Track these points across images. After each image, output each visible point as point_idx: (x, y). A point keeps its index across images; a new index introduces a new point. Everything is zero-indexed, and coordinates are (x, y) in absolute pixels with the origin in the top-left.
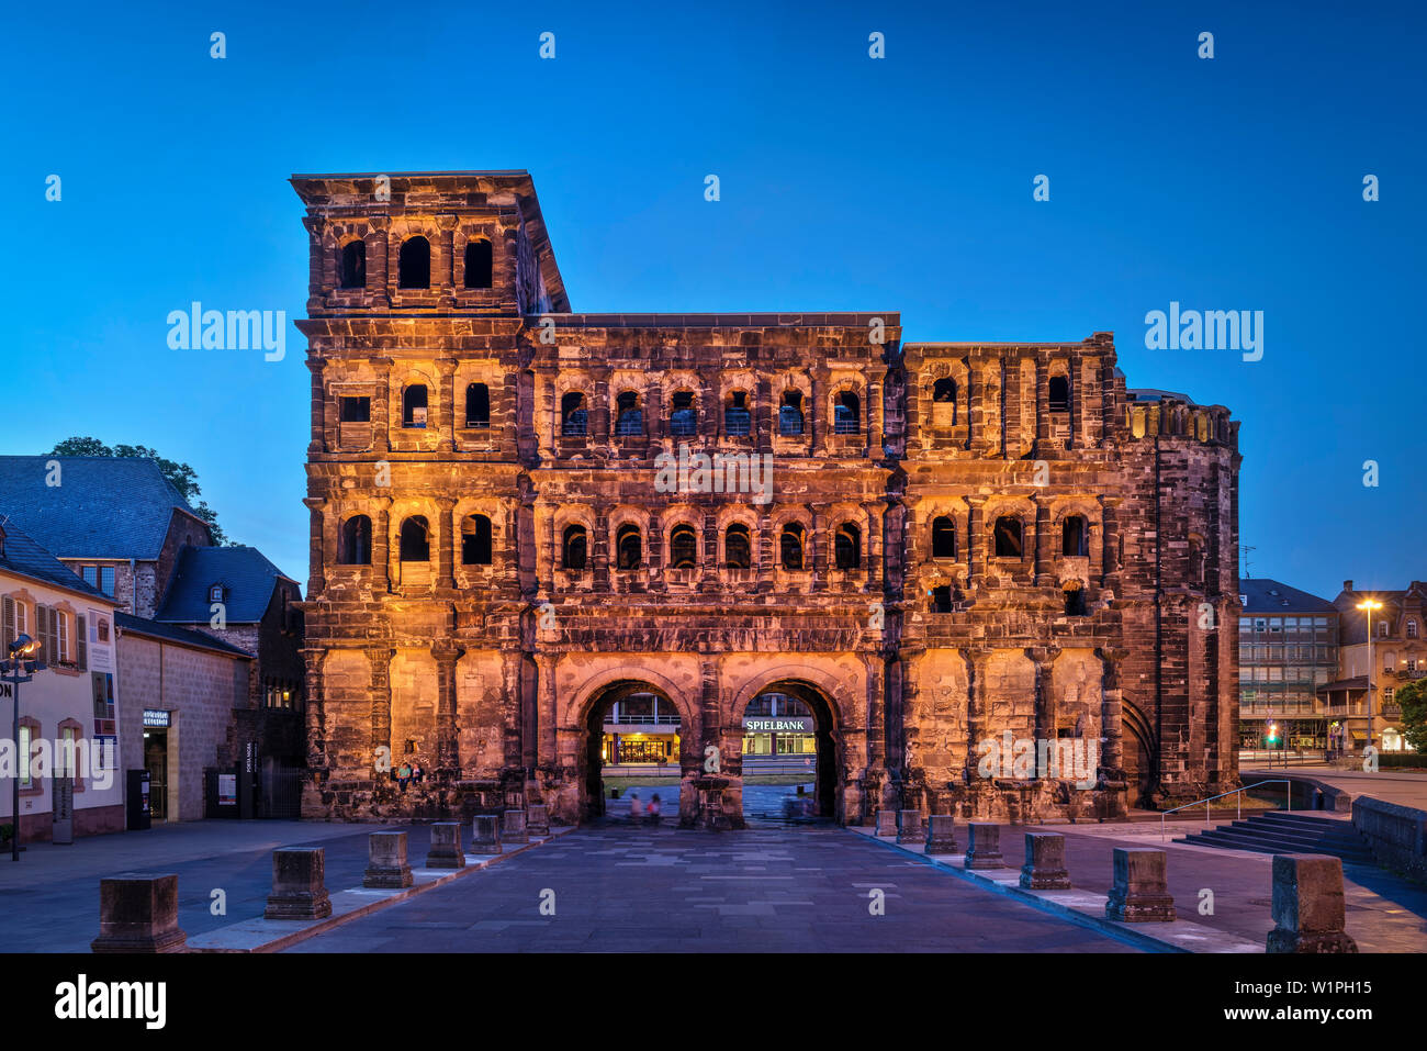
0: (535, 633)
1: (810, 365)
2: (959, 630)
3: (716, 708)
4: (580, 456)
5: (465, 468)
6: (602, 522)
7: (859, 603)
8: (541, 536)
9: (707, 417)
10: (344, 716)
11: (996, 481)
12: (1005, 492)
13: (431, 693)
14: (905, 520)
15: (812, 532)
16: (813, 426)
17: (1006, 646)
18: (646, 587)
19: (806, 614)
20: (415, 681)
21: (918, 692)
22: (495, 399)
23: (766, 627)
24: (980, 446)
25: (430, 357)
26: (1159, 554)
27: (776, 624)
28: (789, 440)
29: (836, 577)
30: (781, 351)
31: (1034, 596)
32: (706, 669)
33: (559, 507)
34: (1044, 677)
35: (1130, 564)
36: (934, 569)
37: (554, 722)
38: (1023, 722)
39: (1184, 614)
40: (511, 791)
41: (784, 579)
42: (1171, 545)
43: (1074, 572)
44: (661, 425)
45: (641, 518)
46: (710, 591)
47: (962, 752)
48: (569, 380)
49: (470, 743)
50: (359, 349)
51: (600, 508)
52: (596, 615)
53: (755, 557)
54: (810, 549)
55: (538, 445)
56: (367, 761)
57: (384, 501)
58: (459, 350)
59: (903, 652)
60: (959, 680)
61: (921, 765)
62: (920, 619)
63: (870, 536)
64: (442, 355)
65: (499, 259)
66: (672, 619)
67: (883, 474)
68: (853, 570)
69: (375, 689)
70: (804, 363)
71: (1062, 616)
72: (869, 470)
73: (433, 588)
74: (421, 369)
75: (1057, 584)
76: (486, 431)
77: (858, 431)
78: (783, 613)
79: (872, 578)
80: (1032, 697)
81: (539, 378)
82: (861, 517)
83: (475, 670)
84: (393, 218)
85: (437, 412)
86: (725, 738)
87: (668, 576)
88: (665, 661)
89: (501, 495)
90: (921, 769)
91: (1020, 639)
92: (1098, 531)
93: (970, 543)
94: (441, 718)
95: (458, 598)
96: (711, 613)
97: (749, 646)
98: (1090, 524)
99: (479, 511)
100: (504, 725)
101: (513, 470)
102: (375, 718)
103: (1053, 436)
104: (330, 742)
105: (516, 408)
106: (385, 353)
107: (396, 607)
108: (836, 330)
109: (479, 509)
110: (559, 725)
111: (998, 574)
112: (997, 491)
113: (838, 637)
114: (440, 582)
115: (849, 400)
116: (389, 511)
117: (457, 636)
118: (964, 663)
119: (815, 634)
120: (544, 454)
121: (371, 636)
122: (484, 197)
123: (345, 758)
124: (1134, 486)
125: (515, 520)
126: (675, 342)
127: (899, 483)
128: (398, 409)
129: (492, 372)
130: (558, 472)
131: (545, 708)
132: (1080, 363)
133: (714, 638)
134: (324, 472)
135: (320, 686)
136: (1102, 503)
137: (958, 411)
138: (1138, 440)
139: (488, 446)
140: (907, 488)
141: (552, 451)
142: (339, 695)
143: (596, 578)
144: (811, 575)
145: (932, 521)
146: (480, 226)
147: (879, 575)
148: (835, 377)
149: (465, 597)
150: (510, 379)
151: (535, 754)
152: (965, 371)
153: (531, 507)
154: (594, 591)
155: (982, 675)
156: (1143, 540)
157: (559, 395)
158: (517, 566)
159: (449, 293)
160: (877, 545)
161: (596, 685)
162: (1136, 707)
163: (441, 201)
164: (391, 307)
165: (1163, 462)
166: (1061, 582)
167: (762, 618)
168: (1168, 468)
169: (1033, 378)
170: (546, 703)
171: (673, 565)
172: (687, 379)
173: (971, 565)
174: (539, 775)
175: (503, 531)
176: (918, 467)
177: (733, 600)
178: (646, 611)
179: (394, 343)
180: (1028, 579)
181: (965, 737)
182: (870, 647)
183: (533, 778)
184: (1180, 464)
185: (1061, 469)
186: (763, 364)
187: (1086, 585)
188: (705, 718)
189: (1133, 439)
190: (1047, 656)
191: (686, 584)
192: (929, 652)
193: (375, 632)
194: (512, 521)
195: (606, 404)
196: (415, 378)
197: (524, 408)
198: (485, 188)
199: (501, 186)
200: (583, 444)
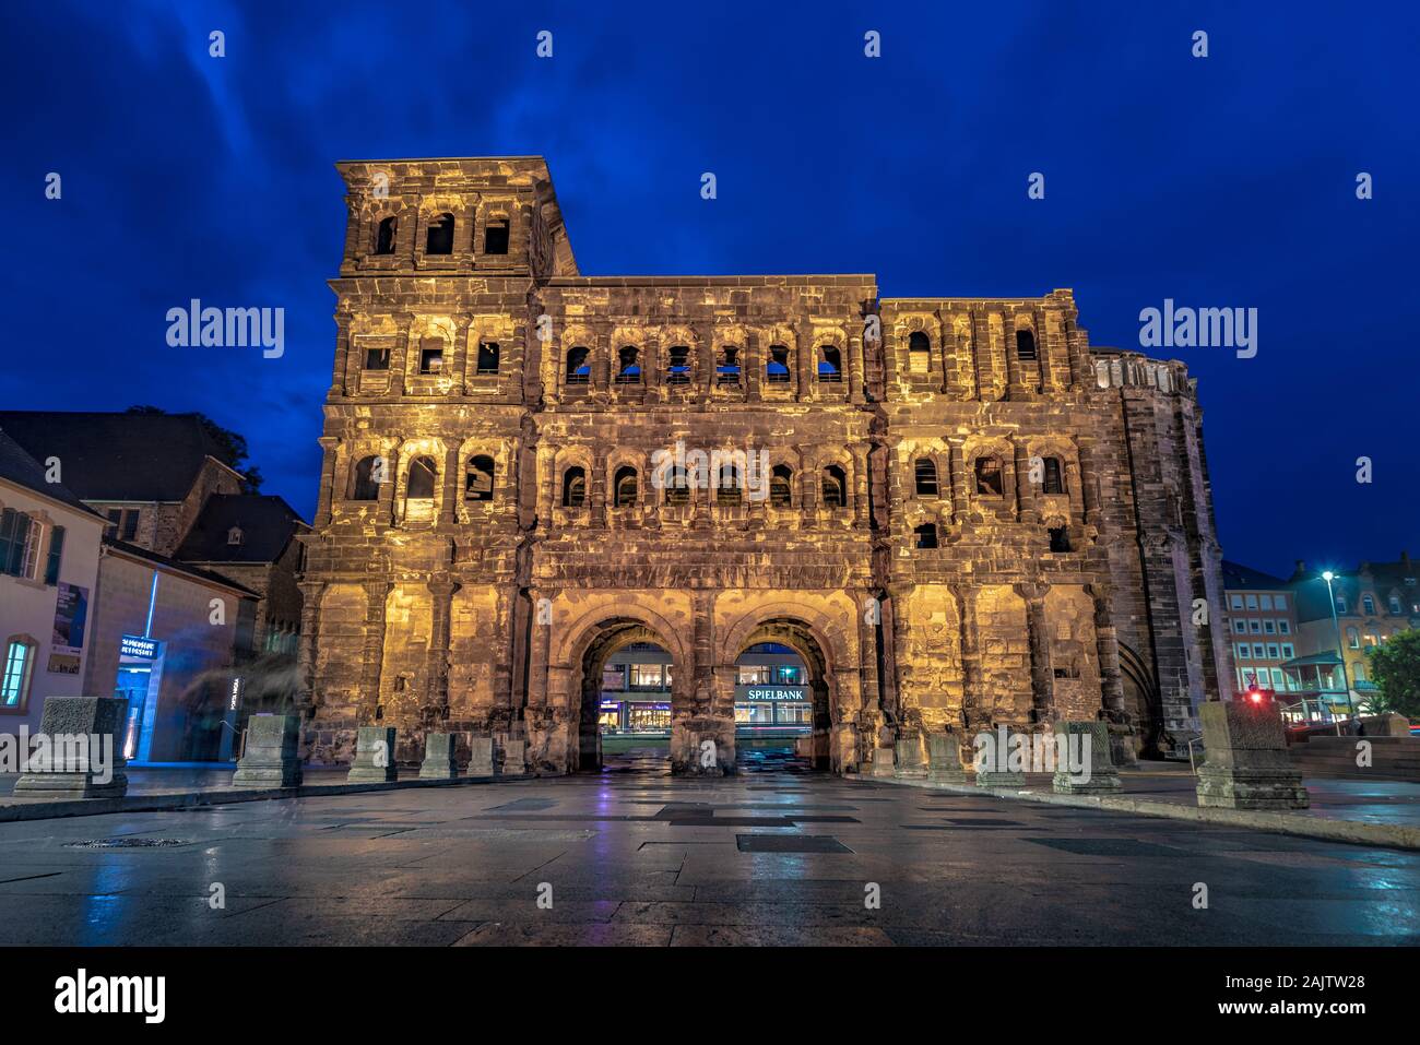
0: (531, 569)
1: (794, 321)
2: (947, 565)
3: (708, 646)
4: (581, 402)
5: (473, 409)
6: (600, 462)
7: (847, 540)
8: (542, 476)
9: (700, 367)
10: (337, 651)
11: (974, 422)
12: (982, 433)
13: (425, 628)
14: (888, 459)
15: (800, 472)
16: (798, 375)
17: (995, 582)
18: (640, 524)
19: (795, 550)
20: (410, 616)
21: (909, 628)
22: (505, 349)
23: (756, 563)
24: (957, 389)
25: (446, 312)
26: (1135, 497)
27: (766, 561)
28: (777, 388)
29: (823, 515)
30: (767, 309)
31: (1019, 533)
32: (697, 605)
33: (560, 448)
34: (1034, 613)
35: (1109, 506)
36: (919, 506)
37: (547, 660)
38: (1018, 660)
39: (1167, 555)
40: (497, 730)
41: (774, 517)
42: (1147, 487)
43: (1054, 510)
44: (658, 374)
45: (637, 459)
46: (702, 528)
47: (957, 692)
48: (575, 334)
49: (460, 680)
50: (384, 305)
51: (599, 447)
52: (591, 550)
53: (746, 497)
54: (799, 488)
55: (543, 392)
56: (355, 699)
57: (395, 441)
58: (470, 307)
59: (892, 587)
60: (950, 617)
61: (916, 706)
62: (907, 554)
63: (855, 476)
64: (458, 310)
65: (515, 230)
66: (665, 555)
67: (865, 417)
68: (839, 509)
69: (369, 623)
70: (789, 318)
71: (1047, 551)
72: (852, 414)
73: (435, 524)
74: (439, 325)
75: (1040, 521)
76: (495, 377)
77: (839, 380)
78: (773, 550)
79: (858, 516)
80: (1026, 635)
81: (546, 335)
82: (846, 458)
83: (470, 605)
84: (424, 197)
85: (451, 360)
86: (717, 677)
87: (662, 514)
88: (658, 597)
89: (504, 435)
90: (916, 710)
91: (1007, 574)
92: (1074, 469)
93: (952, 480)
94: (433, 653)
95: (458, 532)
96: (704, 549)
97: (740, 582)
98: (1066, 464)
99: (483, 451)
100: (495, 660)
101: (517, 411)
102: (366, 653)
103: (1024, 381)
104: (321, 678)
105: (524, 357)
106: (407, 308)
107: (398, 540)
108: (816, 289)
109: (484, 448)
110: (551, 663)
111: (981, 511)
112: (974, 432)
113: (828, 573)
114: (441, 518)
115: (832, 355)
116: (400, 450)
117: (455, 570)
118: (954, 599)
119: (804, 570)
120: (549, 400)
121: (371, 570)
122: (505, 178)
123: (333, 695)
124: (1104, 432)
125: (517, 458)
126: (670, 301)
127: (880, 426)
128: (415, 359)
129: (501, 325)
130: (560, 415)
131: (537, 644)
132: (1043, 316)
133: (706, 574)
134: (341, 414)
135: (315, 620)
136: (1076, 443)
137: (933, 359)
138: (1104, 390)
139: (495, 391)
140: (888, 429)
141: (556, 397)
142: (334, 630)
143: (593, 515)
144: (800, 514)
145: (913, 460)
146: (500, 203)
147: (865, 512)
148: (817, 331)
149: (464, 532)
150: (520, 331)
151: (525, 693)
152: (937, 324)
153: (533, 448)
154: (590, 528)
155: (973, 610)
156: (1119, 483)
157: (564, 348)
158: (517, 502)
159: (469, 258)
160: (862, 484)
161: (590, 621)
162: (1130, 650)
163: (467, 182)
164: (415, 270)
165: (1130, 409)
166: (1044, 519)
167: (753, 554)
168: (1135, 415)
169: (1000, 330)
170: (538, 640)
171: (666, 503)
172: (682, 334)
173: (954, 502)
174: (529, 715)
175: (505, 469)
176: (898, 408)
177: (724, 537)
178: (640, 547)
179: (415, 300)
180: (1010, 516)
181: (960, 677)
182: (859, 583)
183: (521, 718)
184: (1147, 411)
185: (1034, 410)
186: (750, 320)
187: (1069, 522)
188: (696, 656)
189: (1098, 389)
190: (1036, 592)
191: (680, 522)
192: (918, 588)
193: (374, 566)
194: (514, 459)
195: (608, 355)
196: (433, 332)
197: (531, 359)
198: (506, 172)
199: (519, 169)
200: (585, 391)
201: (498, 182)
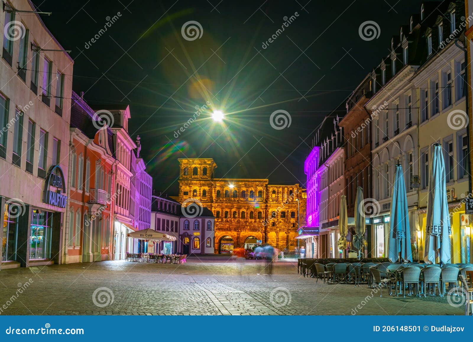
1: (254, 187)
2: (275, 229)
3: (239, 240)
4: (219, 201)
6: (222, 211)
7: (261, 224)
8: (213, 213)
9: (239, 195)
14: (268, 212)
15: (254, 213)
16: (255, 196)
17: (282, 231)
18: (229, 221)
19: (253, 226)
21: (269, 238)
22: (207, 192)
24: (279, 201)
25: (197, 186)
27: (248, 227)
28: (251, 198)
29: (258, 220)
30: (250, 185)
31: (286, 224)
32: (238, 234)
33: (216, 209)
34: (288, 236)
38: (285, 243)
41: (250, 220)
43: (293, 220)
44: (232, 196)
45: (228, 210)
46: (239, 222)
48: (218, 188)
50: (187, 185)
51: (222, 209)
52: (221, 225)
53: (246, 217)
54: (254, 215)
58: (201, 185)
59: (267, 232)
60: (275, 236)
62: (270, 227)
63: (263, 214)
64: (199, 186)
65: (208, 171)
66: (233, 226)
67: (265, 204)
68: (260, 219)
71: (290, 227)
72: (263, 204)
74: (197, 188)
75: (290, 222)
76: (205, 197)
77: (261, 197)
78: (250, 226)
80: (286, 239)
81: (213, 189)
82: (262, 211)
84: (192, 165)
85: (198, 194)
87: (232, 219)
88: (231, 233)
91: (284, 230)
96: (239, 225)
97: (244, 231)
98: (295, 213)
101: (210, 204)
106: (191, 185)
108: (258, 182)
111: (281, 220)
113: (258, 229)
115: (260, 192)
118: (276, 234)
119: (254, 229)
120: (214, 200)
122: (206, 162)
127: (267, 206)
128: (192, 193)
129: (207, 188)
130: (216, 203)
132: (294, 188)
133: (239, 230)
137: (276, 195)
139: (206, 200)
141: (215, 200)
143: (221, 219)
144: (254, 220)
145: (272, 212)
146: (205, 166)
148: (258, 189)
150: (209, 189)
152: (277, 190)
153: (212, 209)
154: (221, 221)
155: (278, 236)
157: (216, 191)
159: (201, 176)
161: (221, 236)
163: (199, 162)
164: (192, 178)
167: (246, 226)
169: (287, 191)
171: (233, 218)
172: (236, 189)
173: (277, 219)
176: (270, 204)
177: (242, 223)
178: (229, 225)
180: (286, 221)
182: (262, 231)
185: (290, 205)
186: (247, 187)
187: (294, 222)
188: (237, 242)
190: (288, 233)
191: (235, 221)
192: (271, 232)
195: (224, 193)
196: (195, 189)
197: (211, 193)
198: (206, 161)
199: (209, 160)
200: (220, 199)
201: (205, 163)
